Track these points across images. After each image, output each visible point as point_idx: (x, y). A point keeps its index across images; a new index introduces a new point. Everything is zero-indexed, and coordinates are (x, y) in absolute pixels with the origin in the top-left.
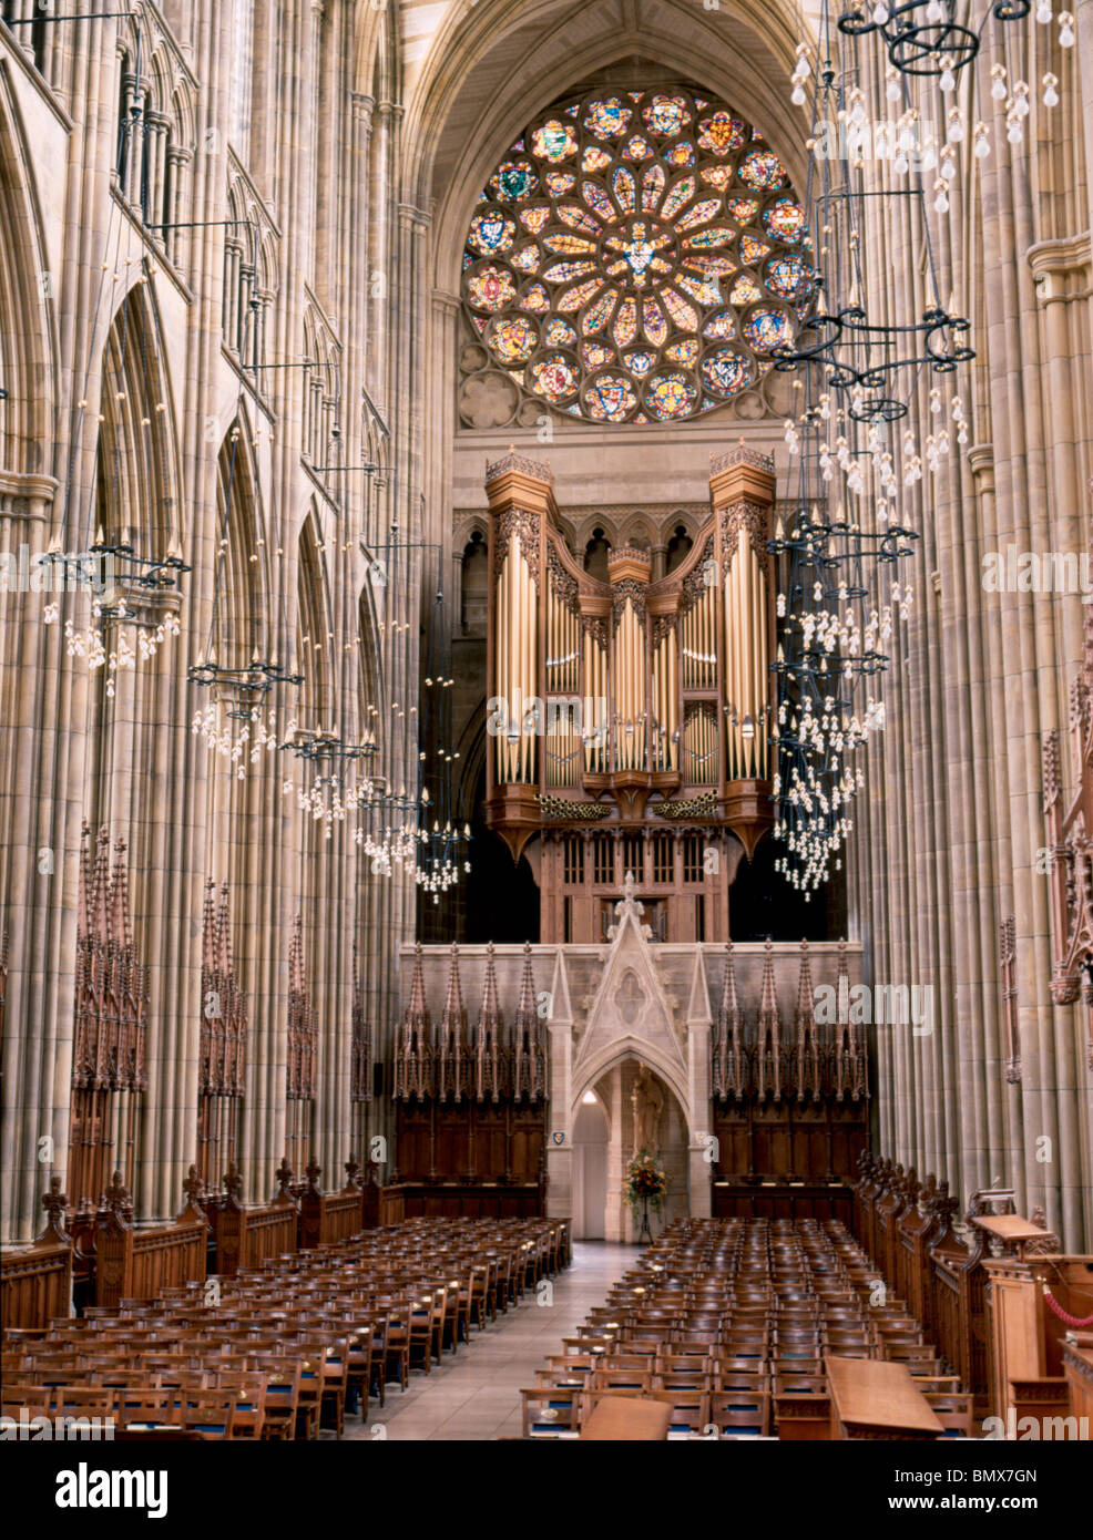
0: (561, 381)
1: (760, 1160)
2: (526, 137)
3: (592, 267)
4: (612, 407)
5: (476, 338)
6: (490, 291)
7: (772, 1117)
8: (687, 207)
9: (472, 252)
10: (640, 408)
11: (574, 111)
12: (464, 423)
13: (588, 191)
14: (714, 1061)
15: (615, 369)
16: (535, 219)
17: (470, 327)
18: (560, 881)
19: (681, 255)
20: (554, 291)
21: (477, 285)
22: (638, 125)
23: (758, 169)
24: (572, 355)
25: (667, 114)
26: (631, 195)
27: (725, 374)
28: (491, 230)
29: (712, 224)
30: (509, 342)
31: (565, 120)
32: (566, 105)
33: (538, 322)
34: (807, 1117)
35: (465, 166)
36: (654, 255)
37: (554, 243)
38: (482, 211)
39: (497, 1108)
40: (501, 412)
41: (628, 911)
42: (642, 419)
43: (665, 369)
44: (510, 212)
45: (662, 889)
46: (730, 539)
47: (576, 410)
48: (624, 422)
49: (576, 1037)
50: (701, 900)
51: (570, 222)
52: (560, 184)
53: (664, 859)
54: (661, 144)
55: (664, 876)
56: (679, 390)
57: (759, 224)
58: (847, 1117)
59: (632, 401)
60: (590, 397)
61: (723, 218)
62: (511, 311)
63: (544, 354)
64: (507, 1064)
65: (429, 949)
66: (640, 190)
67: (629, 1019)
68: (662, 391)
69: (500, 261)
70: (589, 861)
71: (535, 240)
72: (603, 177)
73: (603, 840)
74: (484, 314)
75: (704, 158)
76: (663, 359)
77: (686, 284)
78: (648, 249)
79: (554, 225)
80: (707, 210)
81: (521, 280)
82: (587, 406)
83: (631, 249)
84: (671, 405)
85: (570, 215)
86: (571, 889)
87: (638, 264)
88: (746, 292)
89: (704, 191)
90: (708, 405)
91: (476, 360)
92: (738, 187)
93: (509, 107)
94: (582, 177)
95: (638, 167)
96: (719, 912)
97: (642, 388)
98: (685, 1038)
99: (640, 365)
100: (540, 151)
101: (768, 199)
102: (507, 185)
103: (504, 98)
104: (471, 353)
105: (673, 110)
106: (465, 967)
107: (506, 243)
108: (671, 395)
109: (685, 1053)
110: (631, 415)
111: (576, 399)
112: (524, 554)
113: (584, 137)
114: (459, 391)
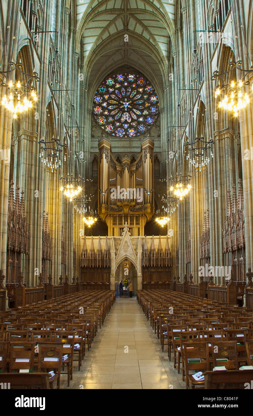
0: (111, 129)
1: (151, 278)
2: (105, 80)
3: (117, 106)
4: (121, 134)
5: (95, 120)
6: (98, 110)
7: (153, 270)
8: (135, 95)
9: (94, 103)
10: (126, 134)
11: (114, 76)
12: (93, 136)
13: (116, 91)
14: (142, 259)
15: (121, 127)
16: (106, 97)
17: (94, 117)
18: (112, 225)
19: (134, 105)
20: (110, 111)
21: (96, 110)
22: (126, 79)
23: (148, 89)
24: (113, 124)
25: (131, 77)
26: (125, 93)
27: (142, 128)
28: (98, 99)
29: (139, 99)
30: (101, 121)
31: (112, 78)
32: (112, 75)
33: (107, 117)
34: (160, 270)
35: (94, 84)
36: (129, 105)
37: (111, 101)
38: (96, 95)
39: (101, 268)
40: (100, 134)
41: (126, 229)
42: (126, 137)
43: (131, 127)
44: (102, 95)
45: (132, 226)
46: (146, 156)
47: (114, 134)
48: (123, 137)
49: (116, 255)
50: (139, 228)
51: (113, 97)
52: (111, 90)
53: (132, 221)
54: (130, 83)
55: (132, 224)
56: (133, 131)
57: (148, 99)
58: (167, 270)
59: (124, 133)
60: (116, 132)
61: (142, 98)
62: (102, 115)
63: (108, 123)
64: (102, 260)
65: (87, 237)
66: (126, 92)
67: (126, 251)
68: (130, 131)
69: (100, 105)
70: (117, 221)
71: (106, 101)
72: (119, 89)
73: (120, 217)
74: (97, 115)
75: (138, 86)
76: (130, 125)
77: (135, 110)
78: (128, 104)
79: (110, 98)
80: (139, 96)
81: (104, 109)
82: (116, 134)
83: (124, 103)
84: (132, 134)
85: (113, 96)
86: (114, 226)
87: (126, 106)
88: (145, 112)
89: (138, 93)
90: (139, 134)
91: (95, 124)
92: (144, 92)
93: (102, 72)
94: (116, 89)
95: (126, 88)
96: (142, 231)
97: (126, 131)
98: (137, 255)
99: (126, 126)
100: (107, 83)
101: (150, 95)
102: (101, 90)
103: (102, 70)
104: (94, 123)
105: (133, 77)
106: (94, 241)
107: (101, 101)
108: (132, 132)
109: (137, 258)
110: (124, 136)
111: (114, 132)
112: (106, 158)
113: (116, 81)
114: (92, 131)
